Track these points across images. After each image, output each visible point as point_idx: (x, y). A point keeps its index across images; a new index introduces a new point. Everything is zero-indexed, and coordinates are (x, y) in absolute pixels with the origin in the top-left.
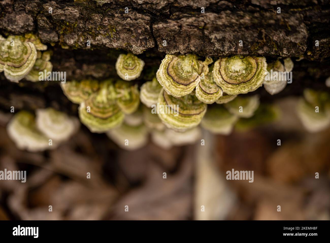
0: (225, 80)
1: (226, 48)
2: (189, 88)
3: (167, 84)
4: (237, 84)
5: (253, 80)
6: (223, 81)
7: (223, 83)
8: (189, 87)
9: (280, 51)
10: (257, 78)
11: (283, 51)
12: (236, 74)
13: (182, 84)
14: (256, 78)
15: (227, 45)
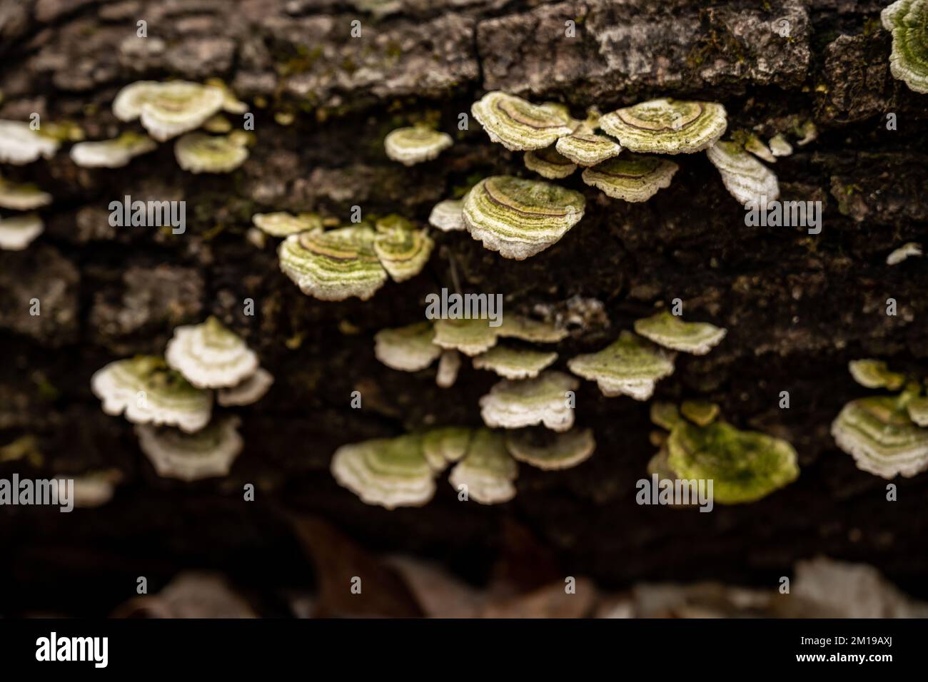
0: (626, 121)
1: (632, 66)
2: (542, 134)
3: (494, 120)
4: (652, 130)
5: (692, 128)
6: (620, 124)
7: (621, 126)
8: (543, 132)
9: (752, 67)
10: (701, 124)
11: (757, 65)
12: (653, 113)
13: (528, 125)
14: (699, 125)
15: (635, 58)
